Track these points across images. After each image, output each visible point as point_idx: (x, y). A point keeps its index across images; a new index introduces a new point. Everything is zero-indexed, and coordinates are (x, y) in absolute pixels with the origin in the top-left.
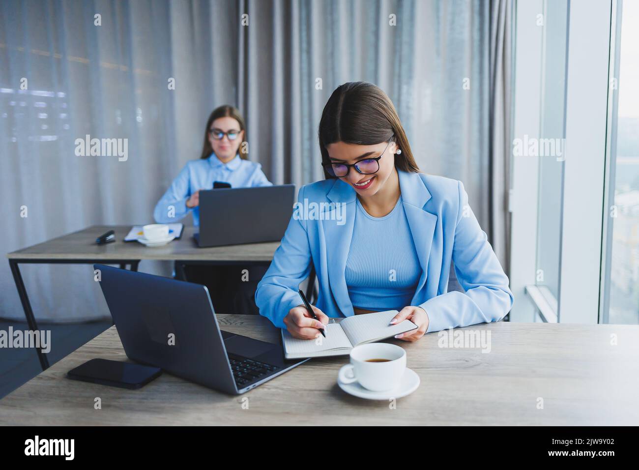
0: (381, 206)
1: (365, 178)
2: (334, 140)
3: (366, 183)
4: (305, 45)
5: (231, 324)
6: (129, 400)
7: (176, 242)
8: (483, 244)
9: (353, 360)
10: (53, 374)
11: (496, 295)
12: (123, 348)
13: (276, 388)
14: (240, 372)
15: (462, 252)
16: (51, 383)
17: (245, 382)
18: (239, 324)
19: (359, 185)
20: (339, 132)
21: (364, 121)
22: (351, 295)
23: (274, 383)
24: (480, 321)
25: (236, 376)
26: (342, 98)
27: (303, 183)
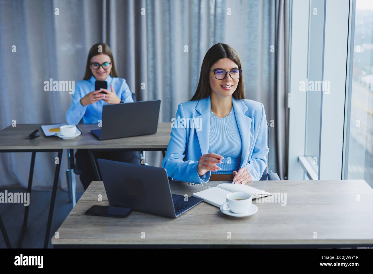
10: (76, 213)
12: (108, 200)
13: (191, 214)
16: (80, 217)
17: (179, 212)
23: (189, 213)
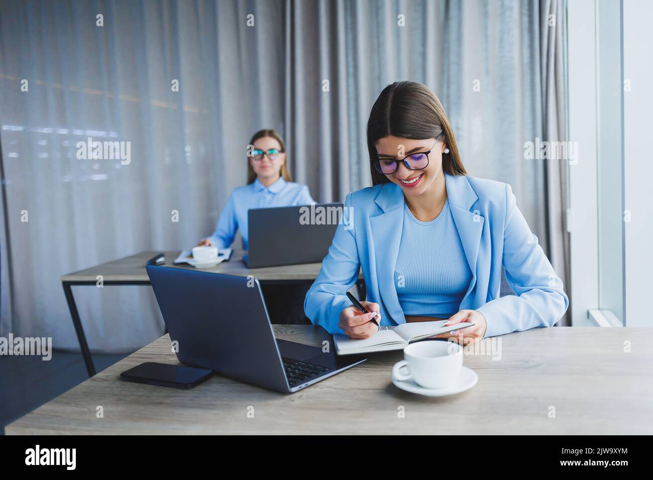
0: (428, 210)
1: (413, 174)
2: (384, 134)
3: (415, 180)
4: (351, 70)
5: (281, 332)
6: (181, 398)
7: (226, 264)
8: (533, 246)
9: (408, 356)
10: (105, 377)
11: (553, 298)
13: (330, 387)
14: (292, 372)
15: (512, 255)
16: (105, 384)
17: (297, 382)
18: (289, 333)
19: (407, 182)
20: (389, 126)
21: (413, 115)
22: (401, 302)
24: (537, 324)
25: (288, 376)
26: (391, 95)
27: (351, 189)
